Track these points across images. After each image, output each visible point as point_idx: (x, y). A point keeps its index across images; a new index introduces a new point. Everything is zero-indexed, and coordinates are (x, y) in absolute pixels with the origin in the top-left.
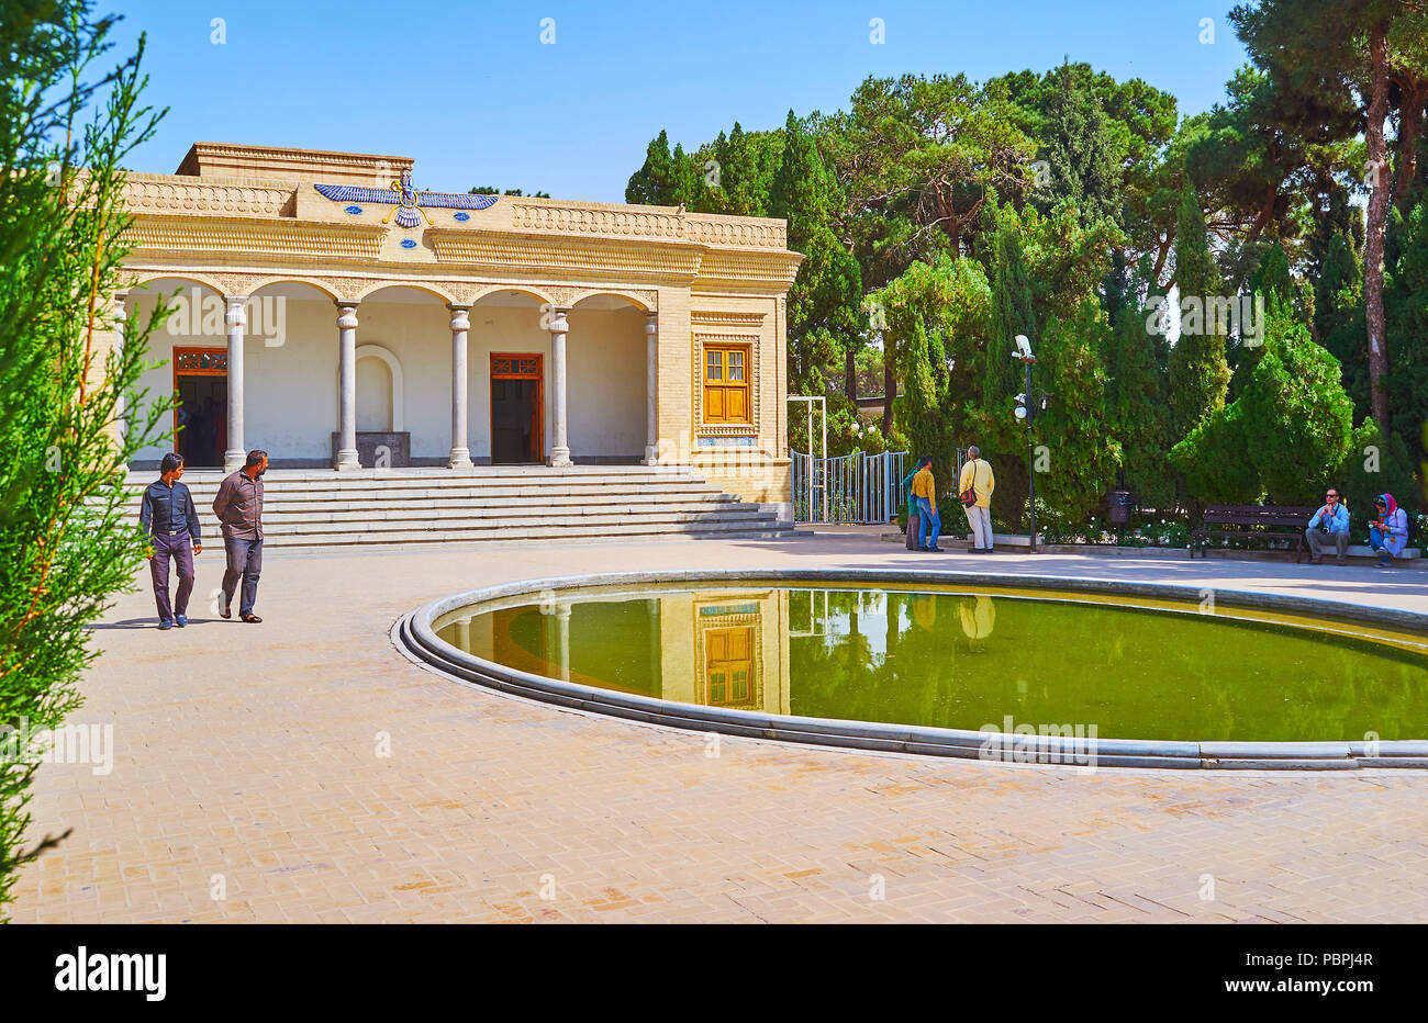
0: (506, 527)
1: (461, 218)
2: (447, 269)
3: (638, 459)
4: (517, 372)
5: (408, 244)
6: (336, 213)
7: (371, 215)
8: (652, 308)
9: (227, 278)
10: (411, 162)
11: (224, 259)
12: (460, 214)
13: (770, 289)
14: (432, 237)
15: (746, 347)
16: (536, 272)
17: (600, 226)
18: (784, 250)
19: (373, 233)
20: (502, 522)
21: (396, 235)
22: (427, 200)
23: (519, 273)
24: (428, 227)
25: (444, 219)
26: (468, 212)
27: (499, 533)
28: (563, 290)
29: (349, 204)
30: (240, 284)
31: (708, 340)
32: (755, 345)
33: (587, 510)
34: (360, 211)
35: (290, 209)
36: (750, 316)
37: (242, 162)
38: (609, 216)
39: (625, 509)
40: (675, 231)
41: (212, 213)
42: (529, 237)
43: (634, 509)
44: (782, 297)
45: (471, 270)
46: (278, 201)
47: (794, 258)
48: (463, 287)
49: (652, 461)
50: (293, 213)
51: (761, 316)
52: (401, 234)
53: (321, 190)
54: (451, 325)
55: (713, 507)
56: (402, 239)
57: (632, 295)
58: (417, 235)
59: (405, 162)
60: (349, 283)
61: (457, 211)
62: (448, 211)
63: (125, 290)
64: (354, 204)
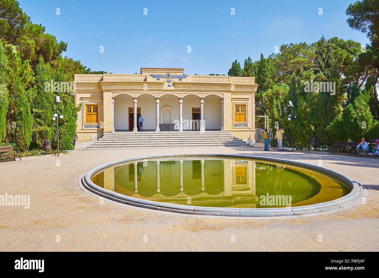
0: (185, 144)
1: (180, 80)
2: (178, 91)
3: (220, 130)
4: (198, 111)
5: (169, 86)
6: (154, 80)
7: (161, 80)
8: (222, 97)
9: (133, 94)
10: (183, 69)
11: (132, 90)
13: (251, 93)
14: (174, 84)
15: (245, 105)
16: (196, 91)
17: (211, 80)
18: (254, 84)
19: (162, 84)
20: (184, 143)
21: (167, 84)
22: (173, 77)
23: (193, 91)
24: (173, 82)
25: (177, 80)
26: (182, 79)
27: (183, 145)
28: (202, 94)
29: (157, 78)
30: (136, 95)
31: (236, 104)
32: (247, 105)
33: (203, 140)
35: (145, 80)
36: (246, 98)
37: (150, 71)
38: (213, 78)
39: (212, 140)
40: (228, 81)
41: (130, 81)
42: (194, 83)
43: (214, 140)
44: (254, 94)
45: (183, 91)
46: (143, 78)
47: (257, 86)
48: (181, 94)
49: (222, 130)
50: (146, 81)
51: (249, 98)
52: (168, 84)
53: (151, 76)
54: (179, 102)
55: (232, 140)
56: (168, 85)
57: (218, 95)
58: (171, 84)
59: (182, 69)
60: (158, 94)
61: (179, 79)
62: (178, 78)
63: (114, 97)
64: (158, 78)
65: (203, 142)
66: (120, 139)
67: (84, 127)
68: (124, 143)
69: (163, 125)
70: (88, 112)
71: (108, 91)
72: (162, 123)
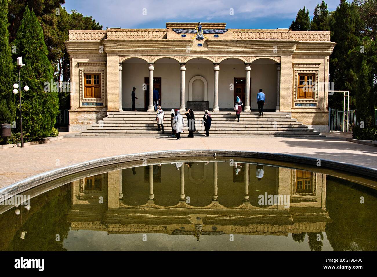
2: (212, 52)
3: (274, 110)
5: (200, 45)
6: (179, 37)
7: (189, 37)
8: (278, 61)
9: (148, 57)
10: (225, 24)
11: (147, 52)
12: (216, 35)
13: (322, 56)
14: (207, 42)
15: (314, 74)
16: (240, 52)
17: (262, 37)
18: (329, 42)
19: (189, 42)
20: (218, 129)
21: (196, 43)
22: (206, 32)
23: (235, 52)
24: (206, 40)
25: (211, 37)
26: (219, 35)
27: (217, 132)
28: (249, 58)
29: (182, 34)
30: (152, 59)
31: (300, 72)
32: (317, 73)
33: (247, 126)
34: (186, 36)
35: (166, 37)
36: (315, 64)
38: (265, 33)
39: (260, 126)
40: (288, 37)
41: (144, 39)
42: (237, 41)
43: (263, 126)
44: (327, 58)
45: (219, 52)
46: (162, 34)
47: (333, 44)
48: (217, 57)
49: (277, 111)
51: (319, 64)
52: (197, 42)
53: (174, 30)
54: (213, 69)
56: (198, 44)
57: (272, 58)
58: (202, 42)
59: (223, 24)
60: (183, 57)
61: (214, 35)
62: (212, 34)
63: (121, 61)
64: (184, 34)
65: (247, 129)
66: (127, 122)
67: (81, 104)
68: (132, 128)
69: (191, 103)
70: (87, 83)
71: (113, 53)
72: (190, 100)
